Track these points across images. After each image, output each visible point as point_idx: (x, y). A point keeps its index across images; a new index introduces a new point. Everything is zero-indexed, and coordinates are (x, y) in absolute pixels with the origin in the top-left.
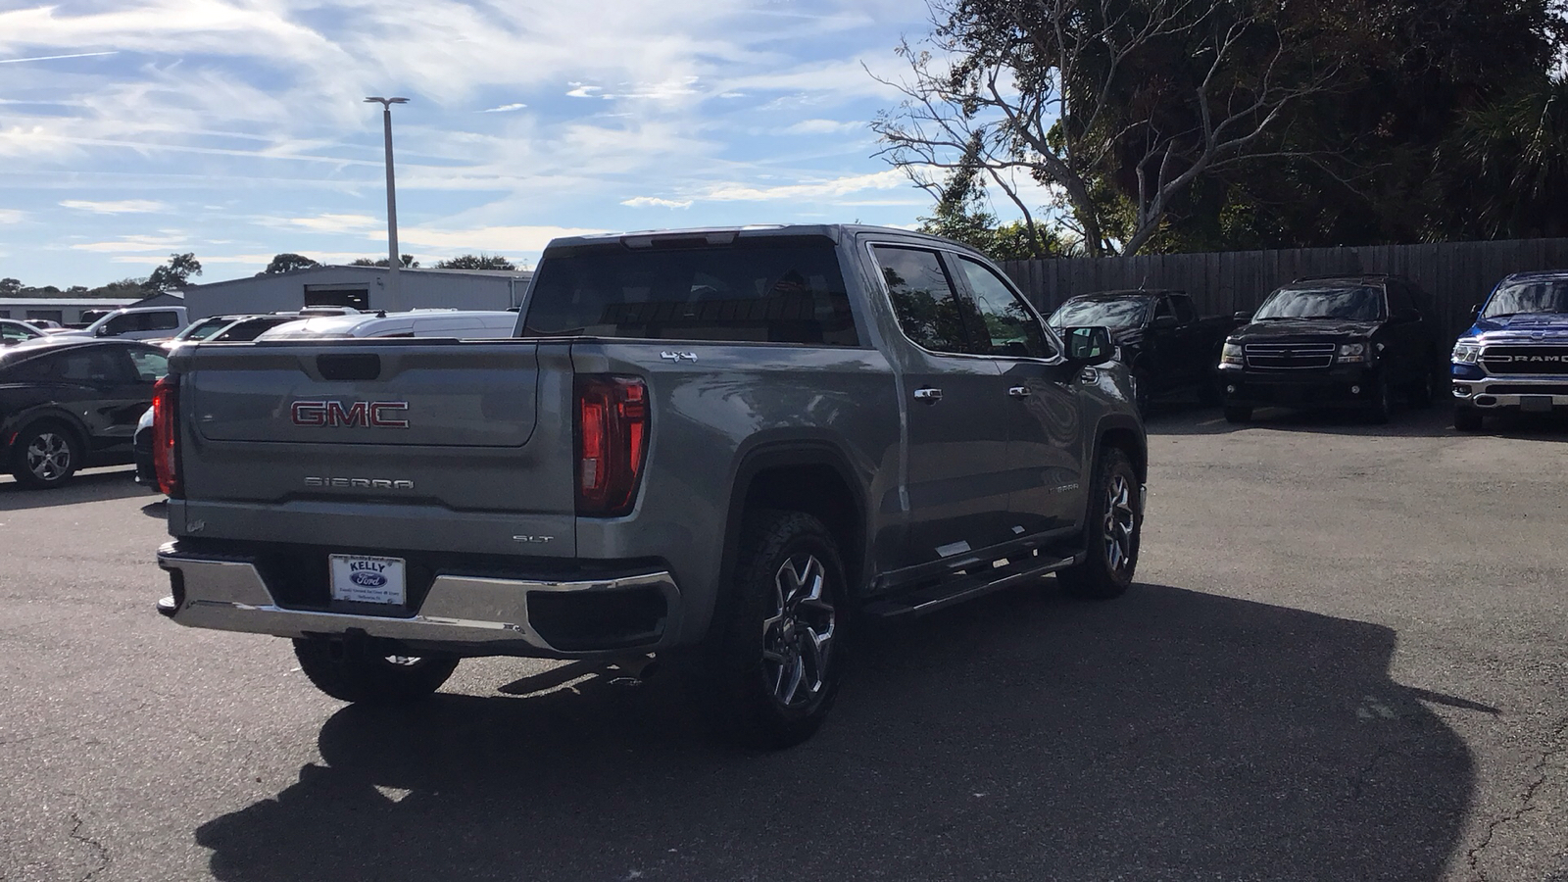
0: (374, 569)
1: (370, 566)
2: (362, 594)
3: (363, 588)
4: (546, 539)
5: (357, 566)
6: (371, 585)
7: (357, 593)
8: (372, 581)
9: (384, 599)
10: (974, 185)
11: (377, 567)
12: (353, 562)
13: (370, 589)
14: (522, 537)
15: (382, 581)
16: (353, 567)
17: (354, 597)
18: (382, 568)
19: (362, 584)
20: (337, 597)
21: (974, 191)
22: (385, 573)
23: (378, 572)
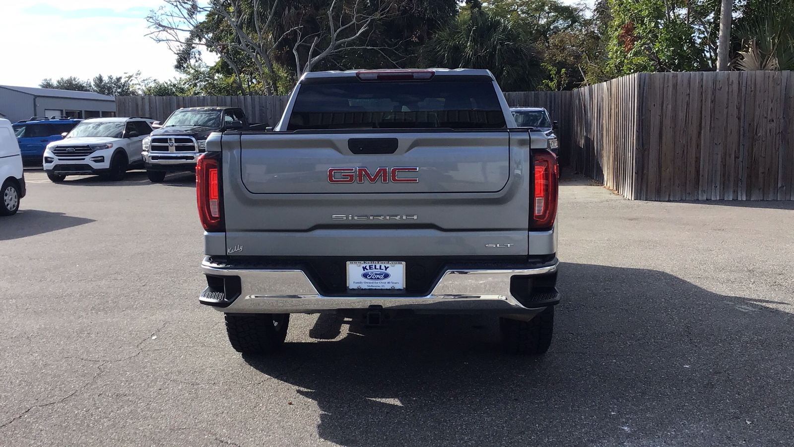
0: (380, 269)
1: (378, 267)
2: (370, 285)
3: (372, 281)
4: (509, 245)
5: (368, 267)
6: (378, 278)
7: (366, 284)
8: (378, 276)
9: (388, 287)
10: (195, 54)
11: (383, 267)
12: (364, 265)
13: (377, 282)
14: (493, 245)
15: (387, 276)
16: (364, 268)
17: (364, 286)
18: (386, 268)
19: (371, 278)
20: (351, 287)
21: (195, 57)
22: (388, 271)
23: (384, 271)
